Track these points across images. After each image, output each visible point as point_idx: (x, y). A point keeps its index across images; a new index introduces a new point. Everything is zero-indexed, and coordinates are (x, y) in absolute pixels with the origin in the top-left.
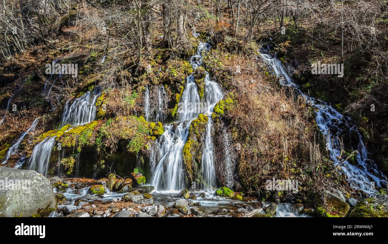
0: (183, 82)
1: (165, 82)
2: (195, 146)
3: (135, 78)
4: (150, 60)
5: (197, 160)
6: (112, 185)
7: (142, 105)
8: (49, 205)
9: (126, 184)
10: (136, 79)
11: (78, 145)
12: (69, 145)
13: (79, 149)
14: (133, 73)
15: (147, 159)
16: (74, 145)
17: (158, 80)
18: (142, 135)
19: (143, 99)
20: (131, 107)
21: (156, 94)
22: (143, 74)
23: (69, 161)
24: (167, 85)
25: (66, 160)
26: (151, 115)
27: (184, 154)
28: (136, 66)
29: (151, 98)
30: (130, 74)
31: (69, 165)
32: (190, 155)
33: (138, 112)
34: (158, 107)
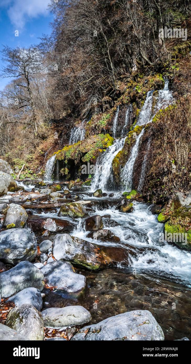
0: (144, 97)
1: (133, 100)
2: (124, 155)
4: (128, 82)
6: (70, 186)
7: (110, 124)
9: (76, 185)
10: (116, 102)
11: (65, 159)
12: (60, 159)
13: (66, 162)
14: (112, 97)
16: (63, 158)
17: (128, 100)
18: (96, 148)
19: (113, 118)
20: (102, 127)
21: (125, 112)
22: (120, 97)
23: (64, 171)
24: (134, 103)
25: (63, 169)
26: (117, 132)
27: (114, 162)
28: (115, 91)
29: (120, 117)
30: (110, 98)
31: (64, 173)
32: (118, 163)
33: (107, 131)
34: (124, 124)
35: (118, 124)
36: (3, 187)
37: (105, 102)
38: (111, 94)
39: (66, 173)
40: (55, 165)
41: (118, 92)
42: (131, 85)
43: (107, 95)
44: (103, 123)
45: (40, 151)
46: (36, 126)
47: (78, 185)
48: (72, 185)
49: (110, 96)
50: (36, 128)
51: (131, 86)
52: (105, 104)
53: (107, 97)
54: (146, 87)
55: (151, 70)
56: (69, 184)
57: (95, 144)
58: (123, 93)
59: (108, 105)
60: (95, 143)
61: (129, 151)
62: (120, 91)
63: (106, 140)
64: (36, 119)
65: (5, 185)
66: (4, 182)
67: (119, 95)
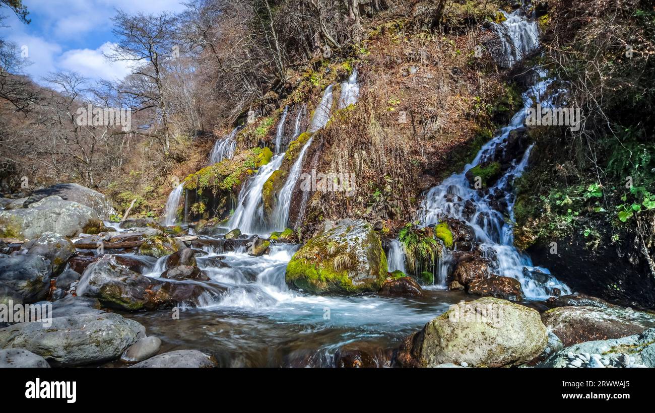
0: (322, 93)
2: (281, 178)
4: (305, 71)
5: (276, 196)
7: (273, 133)
9: (207, 226)
10: (284, 100)
11: (198, 188)
12: (190, 187)
13: (200, 192)
16: (195, 187)
17: (300, 97)
18: (244, 169)
19: (277, 124)
20: (259, 137)
21: (295, 115)
22: (291, 93)
23: (198, 207)
25: (195, 205)
26: (283, 145)
27: (264, 187)
28: (283, 84)
29: (288, 122)
30: (277, 95)
31: (198, 211)
32: (271, 189)
33: (266, 143)
34: (294, 134)
35: (285, 134)
36: (74, 226)
37: (268, 100)
38: (278, 89)
39: (202, 211)
40: (183, 198)
41: (288, 85)
42: (308, 76)
43: (272, 89)
44: (262, 132)
46: (167, 140)
47: (210, 226)
48: (202, 227)
49: (277, 92)
50: (168, 143)
51: (307, 78)
52: (268, 103)
53: (272, 93)
54: (328, 79)
55: (339, 55)
56: (198, 225)
57: (244, 162)
58: (295, 88)
59: (272, 105)
60: (243, 160)
61: (288, 170)
62: (290, 84)
64: (167, 128)
65: (77, 223)
66: (77, 219)
67: (290, 89)
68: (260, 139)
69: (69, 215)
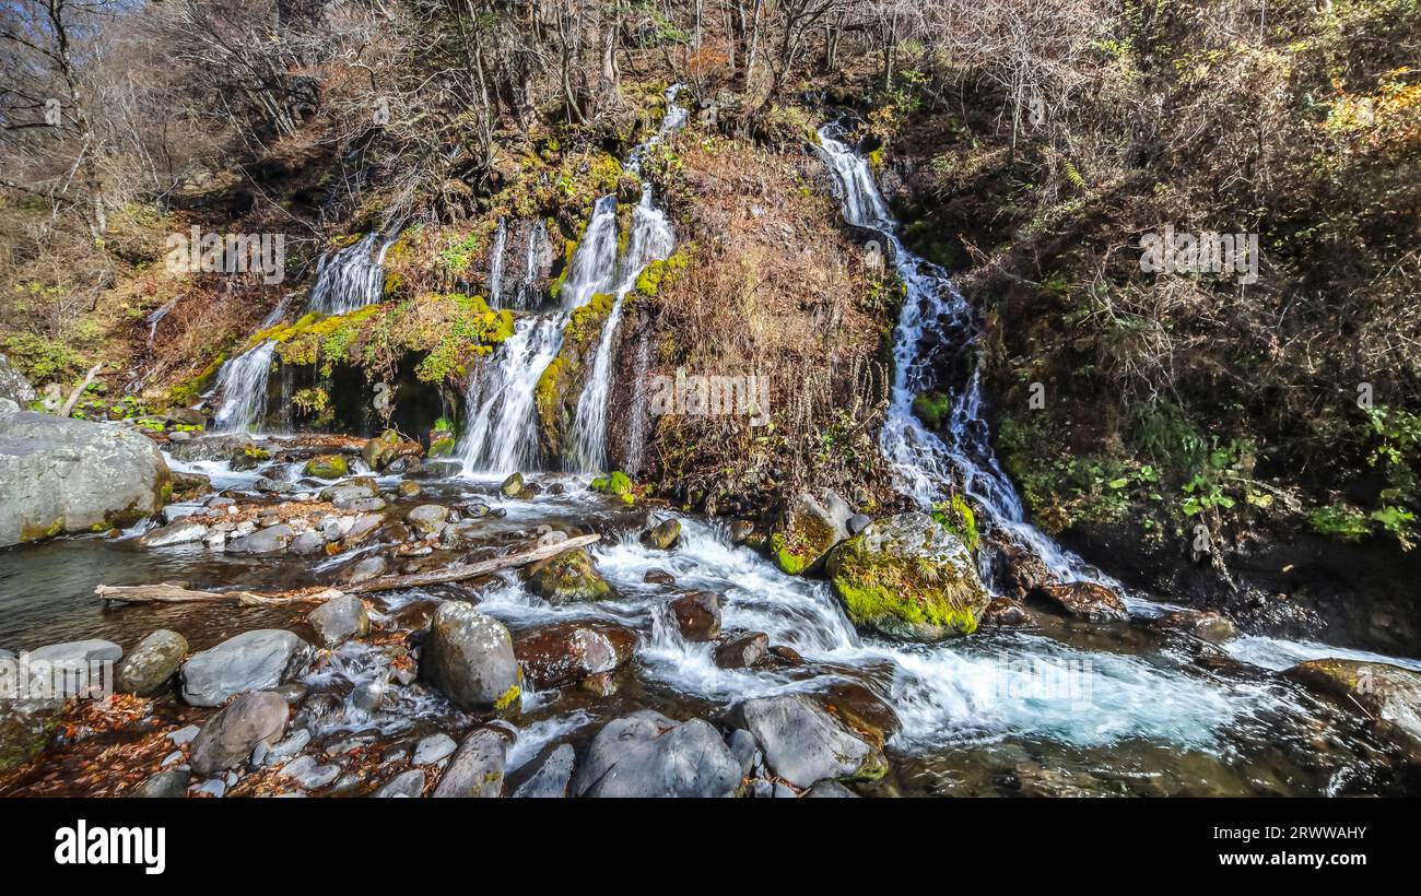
0: (585, 211)
1: (549, 210)
2: (570, 373)
3: (481, 200)
4: (523, 154)
5: (568, 407)
6: (374, 457)
7: (485, 267)
8: (133, 504)
9: (402, 456)
10: (485, 201)
11: (320, 363)
12: (301, 360)
13: (326, 371)
14: (475, 187)
15: (461, 401)
16: (313, 360)
17: (532, 206)
18: (460, 341)
19: (489, 252)
20: (456, 271)
22: (501, 190)
23: (313, 398)
24: (551, 219)
25: (306, 393)
27: (539, 390)
28: (484, 169)
30: (469, 189)
31: (312, 406)
32: (553, 393)
33: (471, 285)
34: (526, 274)
35: (506, 273)
36: (128, 487)
37: (452, 194)
38: (469, 176)
40: (274, 379)
41: (496, 176)
42: (529, 164)
43: (455, 175)
44: (457, 261)
45: (125, 305)
46: (100, 211)
48: (384, 453)
49: (465, 181)
50: (102, 219)
51: (529, 167)
52: (453, 201)
53: (456, 181)
54: (584, 184)
56: (369, 449)
57: (450, 325)
58: (511, 183)
59: (460, 207)
60: (446, 321)
61: (581, 360)
62: (500, 175)
63: (489, 318)
64: (99, 184)
65: (139, 479)
66: (135, 469)
67: (499, 184)
68: (459, 279)
69: (110, 462)
